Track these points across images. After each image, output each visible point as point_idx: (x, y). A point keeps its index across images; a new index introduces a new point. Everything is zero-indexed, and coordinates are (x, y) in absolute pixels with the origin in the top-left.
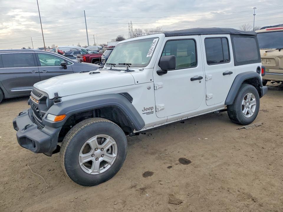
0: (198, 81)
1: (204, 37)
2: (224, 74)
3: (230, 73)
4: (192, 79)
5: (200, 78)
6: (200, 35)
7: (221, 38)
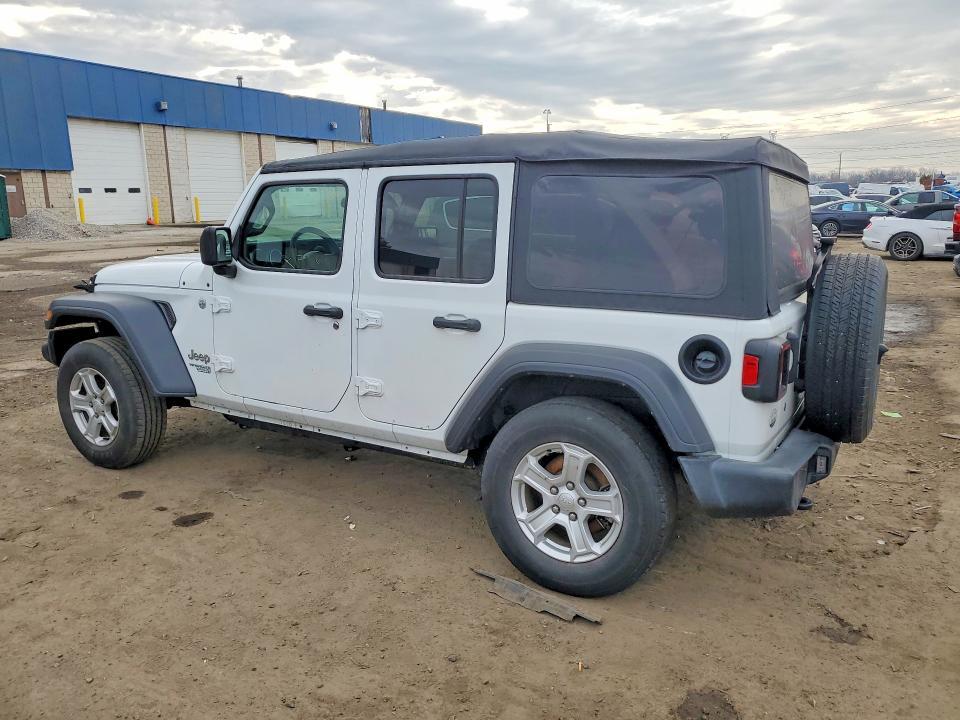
0: (328, 322)
1: (379, 174)
2: (440, 323)
3: (473, 326)
4: (310, 312)
5: (336, 314)
6: (365, 167)
7: (467, 178)
